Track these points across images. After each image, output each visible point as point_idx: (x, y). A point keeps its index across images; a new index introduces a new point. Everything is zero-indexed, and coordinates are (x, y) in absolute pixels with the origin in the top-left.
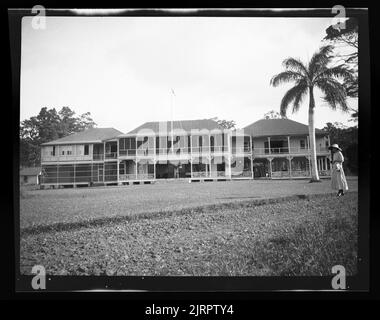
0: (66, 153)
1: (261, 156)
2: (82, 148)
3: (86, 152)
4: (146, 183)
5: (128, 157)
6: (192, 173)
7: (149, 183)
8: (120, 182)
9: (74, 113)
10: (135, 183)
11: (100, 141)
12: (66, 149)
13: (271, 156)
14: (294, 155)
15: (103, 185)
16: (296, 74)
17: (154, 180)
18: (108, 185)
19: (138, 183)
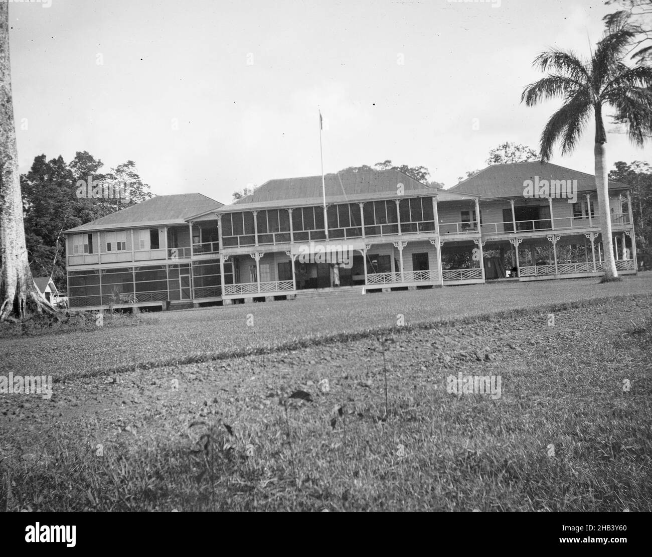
0: (114, 247)
1: (497, 238)
2: (146, 237)
3: (155, 244)
4: (277, 298)
5: (240, 250)
6: (366, 276)
7: (284, 298)
8: (226, 298)
9: (100, 164)
10: (257, 300)
11: (180, 221)
12: (113, 239)
13: (516, 237)
14: (561, 233)
15: (191, 306)
16: (568, 81)
17: (294, 291)
18: (202, 305)
19: (262, 299)
